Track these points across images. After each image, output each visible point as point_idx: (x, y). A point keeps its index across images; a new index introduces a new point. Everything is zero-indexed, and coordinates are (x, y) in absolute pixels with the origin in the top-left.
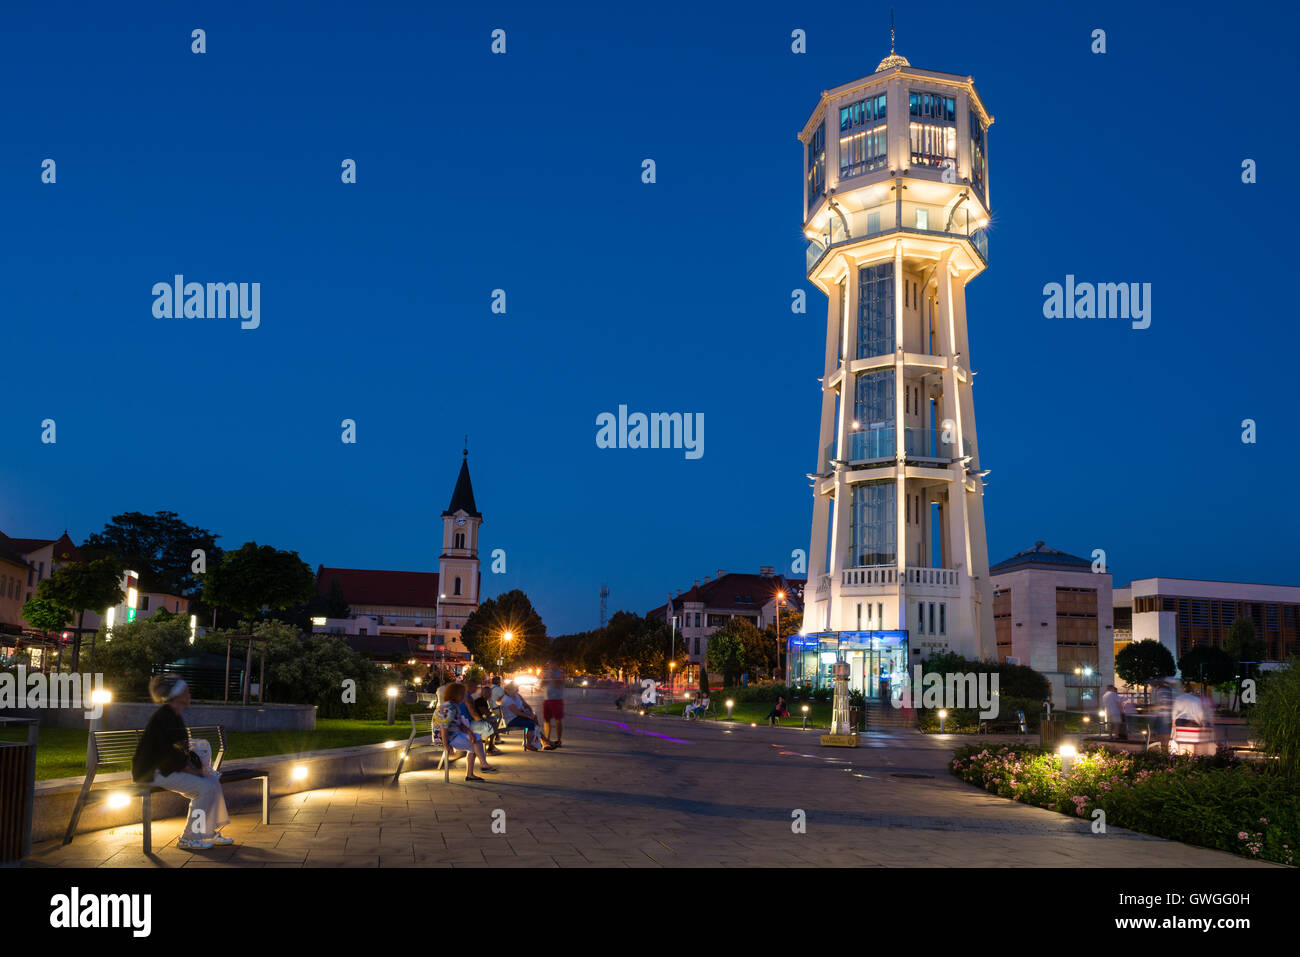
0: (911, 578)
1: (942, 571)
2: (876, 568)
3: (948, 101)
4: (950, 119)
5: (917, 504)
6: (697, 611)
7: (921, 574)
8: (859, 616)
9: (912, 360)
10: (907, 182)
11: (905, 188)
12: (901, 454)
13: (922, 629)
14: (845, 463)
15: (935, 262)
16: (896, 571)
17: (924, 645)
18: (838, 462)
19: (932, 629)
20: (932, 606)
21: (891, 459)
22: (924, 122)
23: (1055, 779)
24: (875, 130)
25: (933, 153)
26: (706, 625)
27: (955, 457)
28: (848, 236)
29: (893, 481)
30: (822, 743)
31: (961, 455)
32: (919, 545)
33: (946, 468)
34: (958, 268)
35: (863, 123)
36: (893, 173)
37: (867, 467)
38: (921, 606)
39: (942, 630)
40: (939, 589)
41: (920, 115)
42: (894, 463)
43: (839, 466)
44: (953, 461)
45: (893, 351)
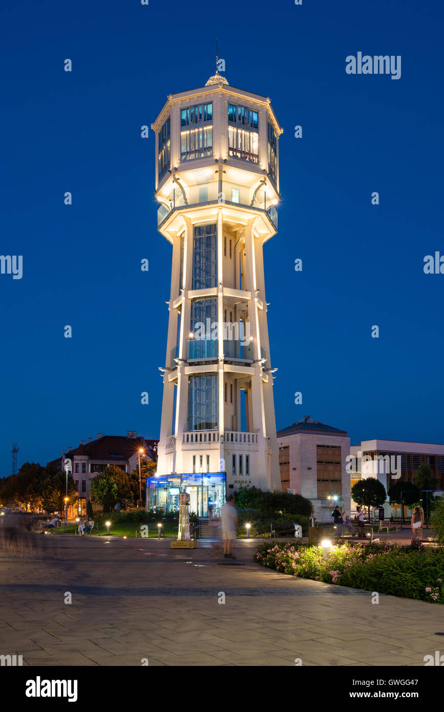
0: (228, 438)
1: (247, 434)
2: (205, 432)
3: (254, 113)
4: (254, 127)
5: (231, 390)
6: (83, 462)
7: (234, 435)
8: (194, 464)
9: (229, 292)
10: (226, 168)
11: (225, 172)
12: (221, 356)
13: (234, 472)
14: (184, 361)
15: (244, 226)
16: (218, 434)
17: (236, 482)
18: (180, 360)
19: (241, 472)
20: (241, 457)
21: (214, 359)
22: (238, 127)
23: (319, 561)
24: (205, 128)
25: (243, 150)
26: (90, 471)
27: (255, 359)
28: (186, 202)
29: (216, 374)
30: (172, 547)
31: (260, 358)
32: (233, 417)
33: (250, 366)
34: (259, 232)
35: (196, 122)
36: (217, 161)
37: (199, 364)
38: (234, 457)
39: (247, 472)
40: (245, 446)
41: (235, 121)
42: (216, 362)
43: (180, 362)
44: (254, 362)
45: (216, 286)
